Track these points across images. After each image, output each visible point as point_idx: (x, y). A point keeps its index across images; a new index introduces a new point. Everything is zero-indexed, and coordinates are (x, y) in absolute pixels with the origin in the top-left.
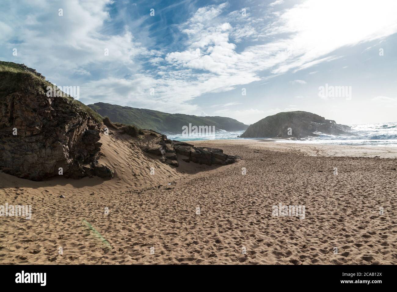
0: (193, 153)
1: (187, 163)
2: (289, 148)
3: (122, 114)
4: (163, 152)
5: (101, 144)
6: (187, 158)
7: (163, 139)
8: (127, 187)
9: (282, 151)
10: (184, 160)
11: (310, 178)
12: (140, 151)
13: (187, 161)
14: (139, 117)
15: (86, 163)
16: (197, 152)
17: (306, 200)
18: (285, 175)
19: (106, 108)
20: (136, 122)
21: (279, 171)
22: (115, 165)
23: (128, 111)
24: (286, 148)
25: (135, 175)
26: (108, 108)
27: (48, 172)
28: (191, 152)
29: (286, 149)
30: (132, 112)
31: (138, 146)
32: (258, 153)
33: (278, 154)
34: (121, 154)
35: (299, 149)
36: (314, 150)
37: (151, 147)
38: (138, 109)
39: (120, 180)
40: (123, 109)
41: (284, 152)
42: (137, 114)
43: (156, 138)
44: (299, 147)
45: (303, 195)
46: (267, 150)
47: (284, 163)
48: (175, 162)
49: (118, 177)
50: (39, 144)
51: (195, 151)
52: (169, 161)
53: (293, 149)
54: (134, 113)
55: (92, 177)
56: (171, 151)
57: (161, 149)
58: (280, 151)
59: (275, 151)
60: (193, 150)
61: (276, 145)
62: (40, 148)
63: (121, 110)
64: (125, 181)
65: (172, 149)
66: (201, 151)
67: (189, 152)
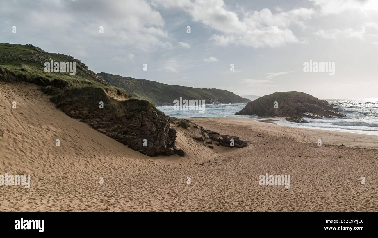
0: (221, 139)
1: (218, 146)
2: (283, 133)
3: (124, 85)
4: (204, 138)
5: (177, 136)
6: (218, 143)
7: (202, 130)
8: (194, 161)
9: (277, 136)
10: (216, 144)
11: (293, 161)
12: (191, 139)
13: (218, 145)
14: (139, 88)
15: (171, 147)
16: (223, 139)
17: (288, 171)
18: (280, 158)
19: (108, 79)
20: (137, 93)
21: (276, 155)
22: (184, 148)
23: (129, 82)
24: (280, 132)
25: (195, 154)
26: (110, 78)
27: (157, 152)
28: (220, 139)
29: (281, 134)
30: (133, 82)
31: (189, 135)
32: (260, 137)
33: (275, 139)
34: (184, 141)
35: (291, 134)
36: (301, 136)
37: (197, 136)
38: (138, 80)
39: (189, 157)
40: (125, 80)
41: (279, 136)
42: (137, 84)
43: (197, 129)
44: (291, 131)
45: (287, 169)
46: (266, 133)
47: (279, 148)
48: (211, 145)
49: (187, 156)
50: (154, 138)
51: (222, 138)
52: (208, 145)
53: (286, 134)
54: (134, 83)
55: (175, 155)
56: (208, 139)
57: (203, 137)
58: (276, 135)
59: (273, 135)
60: (221, 138)
61: (273, 128)
62: (154, 140)
63: (123, 81)
64: (192, 158)
65: (208, 137)
66: (226, 138)
67: (218, 139)
